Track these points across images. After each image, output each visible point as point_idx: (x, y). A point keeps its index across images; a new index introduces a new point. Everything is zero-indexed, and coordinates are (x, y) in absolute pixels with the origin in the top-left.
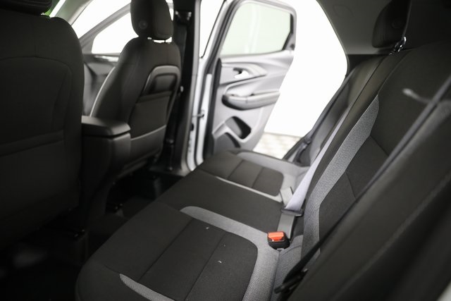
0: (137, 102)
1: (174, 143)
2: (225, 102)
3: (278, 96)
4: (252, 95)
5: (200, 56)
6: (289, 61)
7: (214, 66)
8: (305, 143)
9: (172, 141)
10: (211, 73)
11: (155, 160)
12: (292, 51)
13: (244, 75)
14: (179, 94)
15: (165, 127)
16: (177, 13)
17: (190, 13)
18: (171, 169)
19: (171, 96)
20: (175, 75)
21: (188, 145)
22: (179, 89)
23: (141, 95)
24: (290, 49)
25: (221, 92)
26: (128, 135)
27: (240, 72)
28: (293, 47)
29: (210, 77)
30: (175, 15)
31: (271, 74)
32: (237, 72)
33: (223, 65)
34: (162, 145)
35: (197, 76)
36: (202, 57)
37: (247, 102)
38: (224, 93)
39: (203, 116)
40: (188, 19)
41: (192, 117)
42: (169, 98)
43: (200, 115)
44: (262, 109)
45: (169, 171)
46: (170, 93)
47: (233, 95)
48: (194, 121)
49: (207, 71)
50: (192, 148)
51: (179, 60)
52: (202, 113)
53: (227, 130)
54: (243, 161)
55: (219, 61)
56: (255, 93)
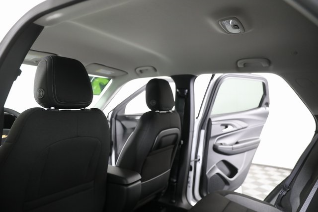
0: (148, 156)
1: (176, 182)
2: (216, 149)
3: (259, 142)
4: (237, 143)
5: (195, 118)
6: (265, 115)
7: (206, 124)
8: (285, 190)
9: (175, 180)
10: (204, 129)
11: (162, 195)
12: (267, 108)
13: (230, 128)
14: (180, 146)
15: (170, 170)
16: (178, 90)
17: (187, 90)
18: (174, 201)
19: (174, 149)
20: (177, 134)
21: (188, 182)
22: (180, 142)
23: (151, 151)
24: (265, 106)
25: (212, 143)
26: (140, 182)
27: (226, 127)
28: (267, 104)
29: (203, 132)
30: (177, 92)
31: (251, 126)
32: (224, 127)
33: (213, 123)
34: (168, 183)
35: (193, 132)
36: (197, 118)
37: (233, 148)
38: (214, 143)
39: (199, 160)
40: (186, 94)
41: (190, 161)
42: (172, 149)
43: (196, 160)
44: (246, 153)
45: (173, 203)
46: (173, 146)
47: (221, 144)
48: (192, 164)
49: (201, 128)
50: (191, 184)
51: (179, 123)
52: (198, 158)
53: (218, 171)
54: (230, 202)
55: (210, 120)
56: (239, 141)
